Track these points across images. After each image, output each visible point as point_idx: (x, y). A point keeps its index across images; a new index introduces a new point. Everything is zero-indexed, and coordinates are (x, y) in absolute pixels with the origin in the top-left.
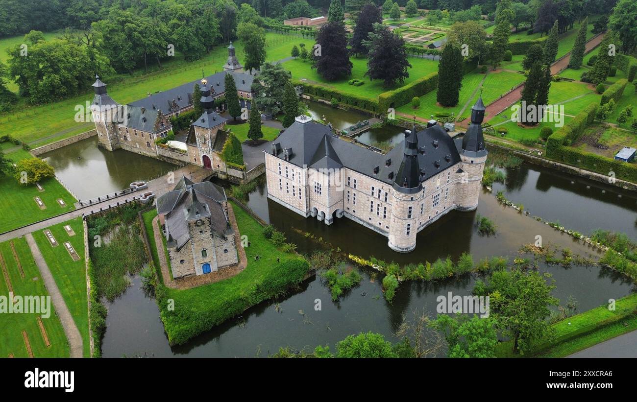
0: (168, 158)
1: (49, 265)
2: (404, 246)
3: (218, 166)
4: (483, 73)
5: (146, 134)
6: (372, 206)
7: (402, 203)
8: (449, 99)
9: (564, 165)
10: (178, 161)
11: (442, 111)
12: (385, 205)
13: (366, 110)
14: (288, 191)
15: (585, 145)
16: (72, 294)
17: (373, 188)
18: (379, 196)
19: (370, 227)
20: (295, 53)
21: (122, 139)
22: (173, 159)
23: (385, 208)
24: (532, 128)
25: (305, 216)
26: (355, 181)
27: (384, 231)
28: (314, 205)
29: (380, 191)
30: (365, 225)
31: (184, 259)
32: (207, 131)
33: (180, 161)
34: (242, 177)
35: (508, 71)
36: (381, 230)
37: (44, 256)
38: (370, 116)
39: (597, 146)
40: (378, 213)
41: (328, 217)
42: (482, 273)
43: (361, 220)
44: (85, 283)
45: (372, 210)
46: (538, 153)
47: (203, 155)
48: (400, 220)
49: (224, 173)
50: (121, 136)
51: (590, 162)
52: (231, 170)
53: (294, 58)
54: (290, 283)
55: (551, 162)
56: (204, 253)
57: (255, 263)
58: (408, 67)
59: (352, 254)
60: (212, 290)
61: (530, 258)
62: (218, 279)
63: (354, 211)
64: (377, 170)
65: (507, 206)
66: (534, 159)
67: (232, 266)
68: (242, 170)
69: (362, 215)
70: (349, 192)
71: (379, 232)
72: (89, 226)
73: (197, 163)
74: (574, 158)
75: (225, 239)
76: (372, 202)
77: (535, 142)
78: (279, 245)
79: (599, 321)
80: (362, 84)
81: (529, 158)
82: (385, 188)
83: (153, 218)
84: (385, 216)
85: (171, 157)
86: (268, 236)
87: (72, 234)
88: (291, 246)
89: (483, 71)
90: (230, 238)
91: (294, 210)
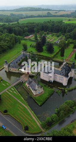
0: (20, 72)
1: (14, 96)
2: (65, 85)
8: (62, 55)
11: (62, 58)
13: (49, 58)
16: (21, 100)
20: (31, 46)
21: (10, 70)
26: (57, 75)
28: (50, 80)
30: (58, 82)
31: (36, 92)
34: (35, 75)
35: (70, 48)
36: (61, 82)
37: (12, 95)
44: (21, 98)
48: (65, 81)
49: (32, 75)
56: (39, 91)
58: (54, 49)
60: (41, 96)
62: (41, 94)
63: (56, 80)
67: (42, 92)
70: (55, 77)
72: (15, 88)
78: (47, 87)
80: (46, 52)
83: (25, 85)
86: (45, 86)
87: (14, 90)
88: (50, 87)
89: (66, 48)
90: (42, 88)
91: (46, 80)
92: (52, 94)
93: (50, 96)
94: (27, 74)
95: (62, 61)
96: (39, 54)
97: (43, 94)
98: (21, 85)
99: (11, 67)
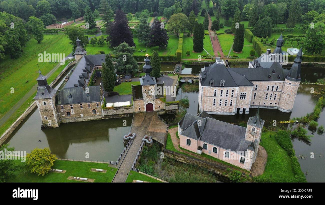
0: (113, 115)
3: (159, 107)
5: (93, 104)
10: (123, 114)
12: (276, 93)
14: (221, 104)
17: (269, 87)
18: (272, 89)
19: (264, 108)
21: (64, 115)
22: (118, 115)
25: (234, 114)
29: (273, 87)
30: (261, 107)
33: (125, 114)
34: (177, 108)
36: (271, 107)
40: (271, 99)
41: (248, 110)
43: (258, 106)
45: (266, 98)
47: (147, 104)
49: (164, 110)
50: (62, 113)
52: (168, 106)
64: (269, 77)
68: (177, 104)
69: (259, 103)
73: (141, 110)
76: (267, 94)
82: (277, 84)
84: (275, 99)
85: (116, 114)
89: (188, 36)
91: (225, 114)
94: (145, 114)
95: (210, 60)
99: (71, 104)
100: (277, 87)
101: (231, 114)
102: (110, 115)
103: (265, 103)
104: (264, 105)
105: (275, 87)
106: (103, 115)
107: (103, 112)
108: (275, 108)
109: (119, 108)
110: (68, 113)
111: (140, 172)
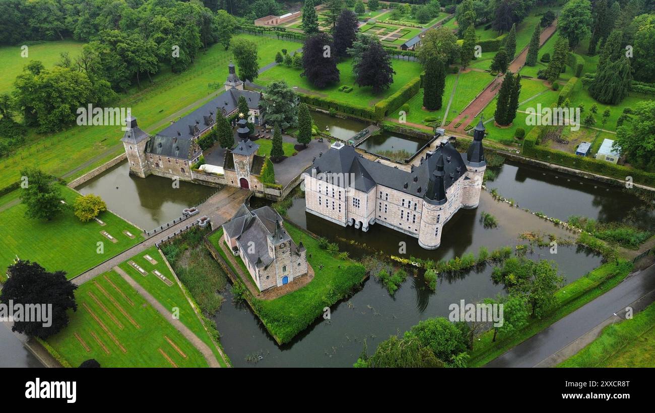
0: (203, 181)
1: (150, 292)
2: (433, 244)
3: (256, 186)
4: (455, 73)
5: (181, 161)
6: (402, 214)
7: (432, 212)
8: (433, 103)
9: (538, 161)
10: (214, 183)
11: (430, 116)
12: (414, 213)
13: (363, 119)
14: (327, 206)
15: (550, 141)
16: (182, 314)
17: (403, 200)
18: (409, 206)
19: (400, 231)
20: (279, 59)
21: (153, 166)
22: (208, 182)
23: (414, 215)
24: (507, 127)
25: (345, 226)
26: (387, 195)
27: (413, 233)
28: (351, 216)
29: (410, 202)
30: (395, 229)
31: (269, 275)
32: (245, 158)
33: (217, 184)
34: (279, 195)
35: (476, 70)
36: (410, 232)
37: (142, 285)
38: (367, 124)
39: (560, 141)
40: (408, 219)
41: (365, 225)
42: (495, 260)
43: (392, 225)
44: (188, 303)
45: (402, 217)
46: (515, 151)
47: (241, 178)
48: (430, 226)
49: (262, 192)
50: (152, 163)
51: (558, 158)
52: (268, 189)
53: (278, 64)
54: (355, 285)
55: (528, 159)
56: (284, 268)
57: (321, 272)
58: (393, 74)
59: (393, 255)
60: (295, 297)
61: (527, 243)
62: (296, 288)
63: (385, 219)
64: (406, 186)
65: (501, 201)
66: (514, 157)
67: (303, 276)
68: (279, 189)
69: (393, 221)
70: (380, 204)
71: (408, 234)
72: (165, 254)
73: (234, 184)
74: (545, 155)
75: (299, 255)
76: (402, 211)
77: (512, 142)
78: (335, 254)
79: (585, 287)
80: (351, 90)
81: (510, 156)
82: (415, 200)
83: (218, 241)
84: (414, 222)
85: (207, 180)
86: (323, 247)
87: (155, 262)
88: (345, 254)
89: (455, 72)
90: (303, 254)
91: (334, 221)
92: (355, 290)
93: (344, 300)
94: (236, 191)
95: (429, 130)
96: (314, 95)
97: (306, 288)
98: (201, 239)
99: (158, 154)
100: (416, 204)
101: (341, 225)
102: (199, 180)
103: (400, 224)
104: (400, 226)
105: (412, 204)
106: (192, 178)
107: (192, 174)
108: (414, 236)
109: (210, 174)
110: (157, 165)
111: (160, 251)
